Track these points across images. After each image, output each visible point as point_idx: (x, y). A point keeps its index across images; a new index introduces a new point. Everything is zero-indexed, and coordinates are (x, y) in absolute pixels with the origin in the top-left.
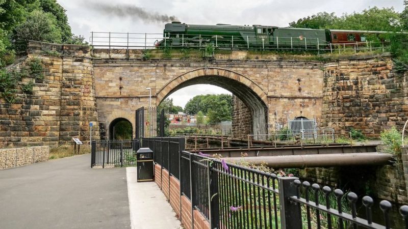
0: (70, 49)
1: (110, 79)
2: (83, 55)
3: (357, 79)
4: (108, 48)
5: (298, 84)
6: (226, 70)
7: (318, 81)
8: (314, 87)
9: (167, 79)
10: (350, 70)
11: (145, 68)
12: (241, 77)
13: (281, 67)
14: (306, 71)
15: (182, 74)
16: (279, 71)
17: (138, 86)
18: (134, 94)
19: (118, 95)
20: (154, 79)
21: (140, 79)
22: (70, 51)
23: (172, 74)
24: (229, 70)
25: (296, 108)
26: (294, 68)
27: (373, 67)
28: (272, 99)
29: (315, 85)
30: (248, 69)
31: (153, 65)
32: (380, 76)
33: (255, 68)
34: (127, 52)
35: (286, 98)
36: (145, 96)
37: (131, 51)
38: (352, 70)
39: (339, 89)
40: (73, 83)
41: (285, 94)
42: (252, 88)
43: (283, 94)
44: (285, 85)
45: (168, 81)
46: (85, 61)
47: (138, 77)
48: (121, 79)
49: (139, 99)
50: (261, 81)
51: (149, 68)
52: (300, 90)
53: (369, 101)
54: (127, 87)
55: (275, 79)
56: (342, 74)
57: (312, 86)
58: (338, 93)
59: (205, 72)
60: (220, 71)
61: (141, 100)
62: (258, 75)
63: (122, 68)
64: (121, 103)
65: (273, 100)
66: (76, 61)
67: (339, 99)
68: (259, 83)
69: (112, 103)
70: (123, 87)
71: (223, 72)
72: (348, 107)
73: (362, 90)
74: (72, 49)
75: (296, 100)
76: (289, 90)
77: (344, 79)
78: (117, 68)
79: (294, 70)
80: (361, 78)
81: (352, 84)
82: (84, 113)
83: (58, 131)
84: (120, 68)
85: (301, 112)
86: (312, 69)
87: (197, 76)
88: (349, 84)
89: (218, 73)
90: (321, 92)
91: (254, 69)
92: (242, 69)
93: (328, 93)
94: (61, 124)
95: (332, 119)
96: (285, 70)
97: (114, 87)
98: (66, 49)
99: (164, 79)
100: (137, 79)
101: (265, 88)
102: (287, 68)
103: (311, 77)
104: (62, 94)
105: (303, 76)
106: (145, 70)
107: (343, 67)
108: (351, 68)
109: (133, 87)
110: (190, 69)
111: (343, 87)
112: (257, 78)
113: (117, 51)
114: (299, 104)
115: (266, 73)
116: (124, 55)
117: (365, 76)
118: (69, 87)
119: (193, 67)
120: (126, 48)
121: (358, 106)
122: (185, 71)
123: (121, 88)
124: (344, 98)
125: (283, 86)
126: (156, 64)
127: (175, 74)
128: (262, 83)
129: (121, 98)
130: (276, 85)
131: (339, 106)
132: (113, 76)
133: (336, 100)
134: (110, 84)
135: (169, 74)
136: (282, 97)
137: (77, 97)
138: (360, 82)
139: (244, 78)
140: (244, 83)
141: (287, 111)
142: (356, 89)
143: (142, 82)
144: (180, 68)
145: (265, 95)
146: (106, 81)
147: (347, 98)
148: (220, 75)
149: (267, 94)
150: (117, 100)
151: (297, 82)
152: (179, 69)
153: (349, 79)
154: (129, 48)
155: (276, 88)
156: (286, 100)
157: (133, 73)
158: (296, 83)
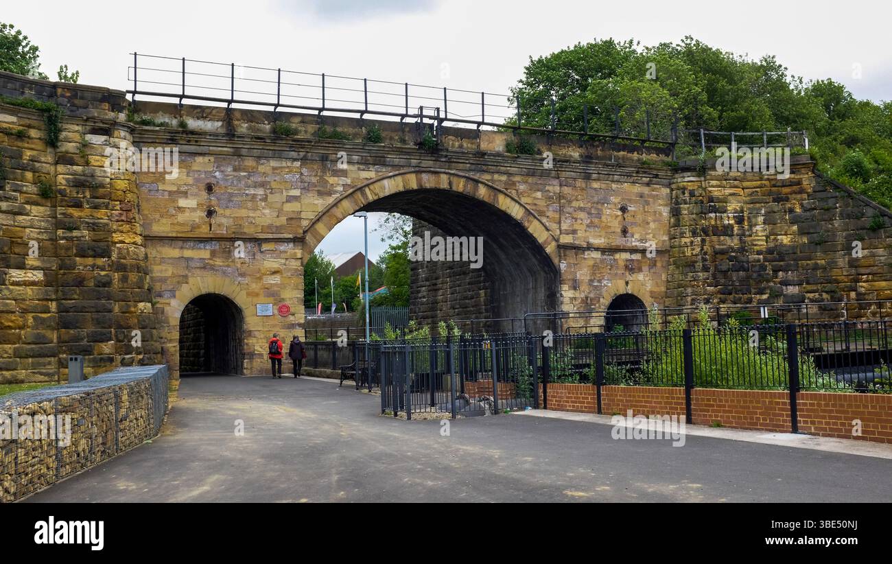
0: (75, 96)
1: (182, 189)
2: (111, 115)
3: (742, 211)
4: (176, 101)
5: (620, 218)
6: (468, 178)
7: (661, 214)
8: (652, 225)
9: (330, 194)
10: (728, 191)
11: (273, 163)
12: (501, 198)
13: (587, 177)
14: (637, 189)
15: (366, 182)
16: (584, 185)
17: (255, 209)
18: (245, 230)
19: (204, 231)
20: (296, 193)
21: (260, 192)
22: (77, 102)
23: (343, 180)
24: (476, 178)
25: (616, 274)
26: (613, 181)
27: (774, 186)
28: (568, 252)
29: (654, 221)
30: (517, 178)
31: (294, 154)
32: (788, 205)
33: (533, 175)
34: (228, 115)
35: (597, 249)
36: (275, 236)
37: (238, 115)
38: (732, 191)
39: (705, 231)
40: (88, 194)
41: (596, 241)
42: (526, 224)
43: (592, 241)
44: (596, 221)
45: (330, 200)
46: (116, 133)
47: (256, 185)
48: (209, 188)
49: (260, 245)
50: (545, 209)
51: (284, 164)
52: (624, 232)
53: (765, 260)
54: (228, 212)
55: (575, 204)
56: (711, 199)
57: (648, 223)
58: (703, 241)
59: (419, 181)
60: (455, 180)
61: (265, 247)
62: (539, 194)
63: (212, 159)
64: (213, 254)
65: (571, 253)
66: (95, 131)
67: (706, 253)
68: (542, 213)
69: (188, 253)
70: (215, 211)
71: (462, 182)
72: (725, 273)
73: (750, 236)
74: (82, 98)
75: (617, 256)
76: (603, 233)
77: (715, 210)
78: (199, 159)
79: (614, 186)
80: (749, 209)
81: (732, 222)
82: (124, 279)
83: (53, 329)
84: (207, 159)
85: (627, 283)
86: (648, 184)
87: (401, 189)
88: (726, 222)
89: (450, 184)
90: (666, 238)
91: (530, 180)
92: (504, 178)
93: (684, 240)
94: (62, 310)
95: (693, 300)
96: (595, 185)
97: (193, 210)
98: (63, 96)
99: (320, 194)
100: (252, 192)
101: (554, 226)
102: (598, 180)
103: (647, 203)
104: (59, 225)
105: (630, 200)
106: (274, 169)
107: (714, 183)
108: (731, 187)
109: (243, 213)
110: (385, 171)
111: (715, 227)
112: (536, 202)
113: (201, 113)
114: (622, 263)
115: (557, 189)
116: (220, 124)
117: (758, 205)
118: (78, 205)
119: (393, 166)
120: (225, 105)
121: (744, 270)
122: (371, 174)
123: (210, 213)
124: (716, 253)
125: (591, 222)
126: (302, 154)
127: (349, 181)
128: (548, 214)
129: (211, 239)
130: (576, 219)
131: (705, 269)
132: (190, 180)
133: (700, 257)
134: (182, 203)
135: (332, 180)
136: (590, 247)
137: (101, 235)
138: (746, 218)
139: (508, 200)
140: (509, 211)
141: (599, 281)
142: (740, 232)
143: (265, 199)
144: (362, 167)
145: (554, 244)
146: (170, 193)
147: (722, 252)
148: (454, 188)
149: (557, 241)
150: (202, 245)
151: (619, 213)
152: (359, 169)
153: (725, 211)
154: (234, 106)
155: (576, 227)
156: (597, 255)
157: (242, 174)
158: (617, 216)
